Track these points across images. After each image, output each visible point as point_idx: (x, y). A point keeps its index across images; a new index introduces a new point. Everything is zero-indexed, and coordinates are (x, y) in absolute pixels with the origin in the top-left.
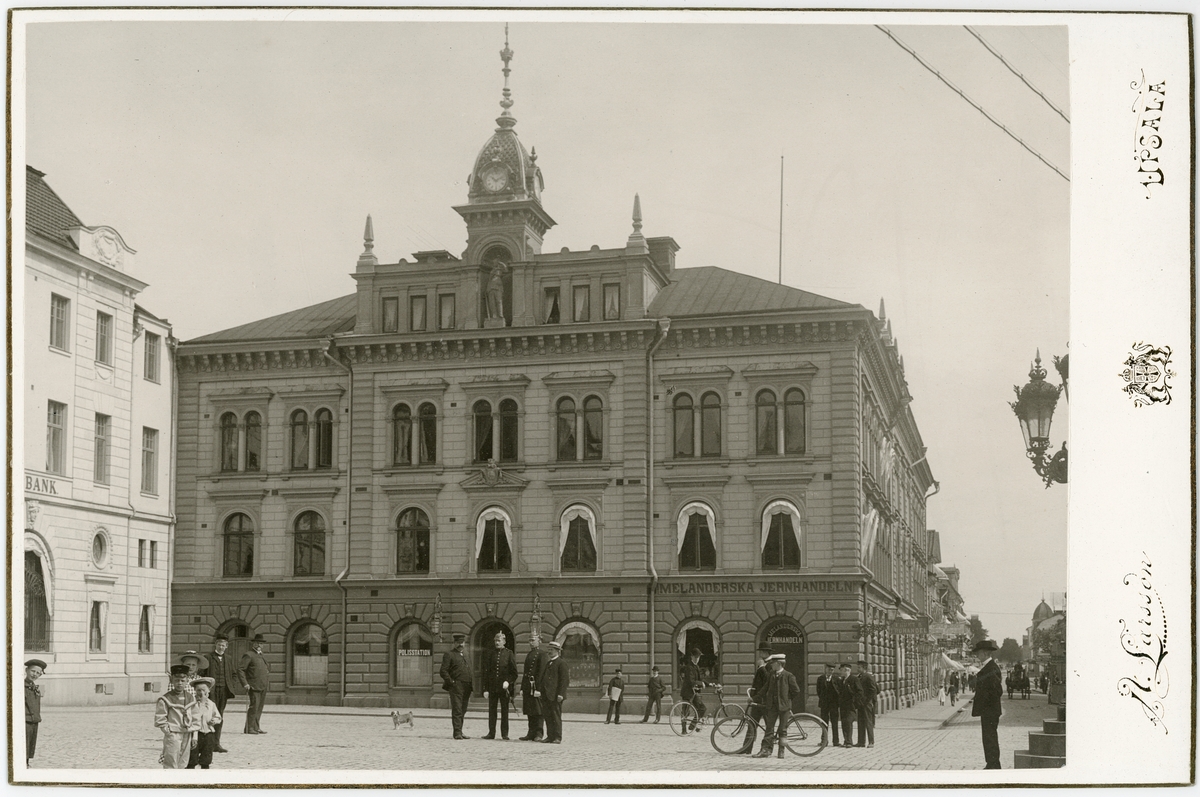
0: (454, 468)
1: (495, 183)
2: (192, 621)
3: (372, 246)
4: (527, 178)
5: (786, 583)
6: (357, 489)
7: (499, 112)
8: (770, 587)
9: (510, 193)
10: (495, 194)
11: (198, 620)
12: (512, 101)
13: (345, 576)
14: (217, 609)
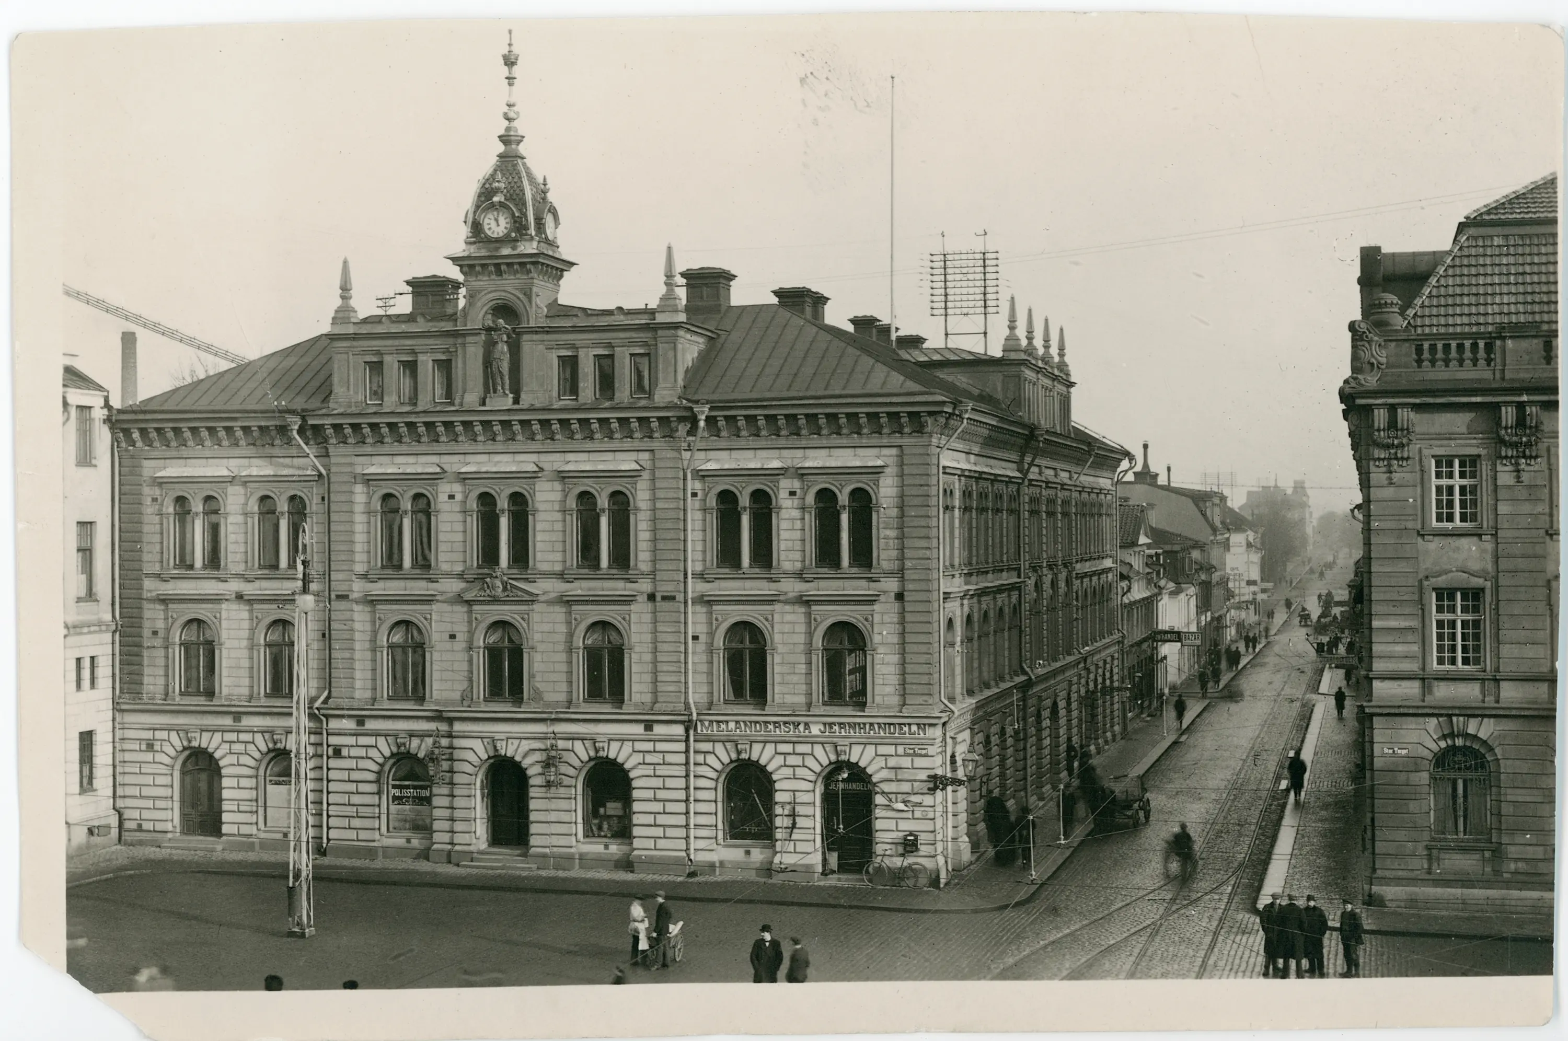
0: (449, 575)
1: (496, 225)
2: (144, 747)
3: (350, 298)
4: (535, 219)
5: (849, 723)
6: (338, 597)
7: (501, 127)
8: (831, 728)
9: (516, 240)
10: (498, 241)
11: (150, 747)
12: (517, 113)
13: (325, 702)
14: (174, 735)
